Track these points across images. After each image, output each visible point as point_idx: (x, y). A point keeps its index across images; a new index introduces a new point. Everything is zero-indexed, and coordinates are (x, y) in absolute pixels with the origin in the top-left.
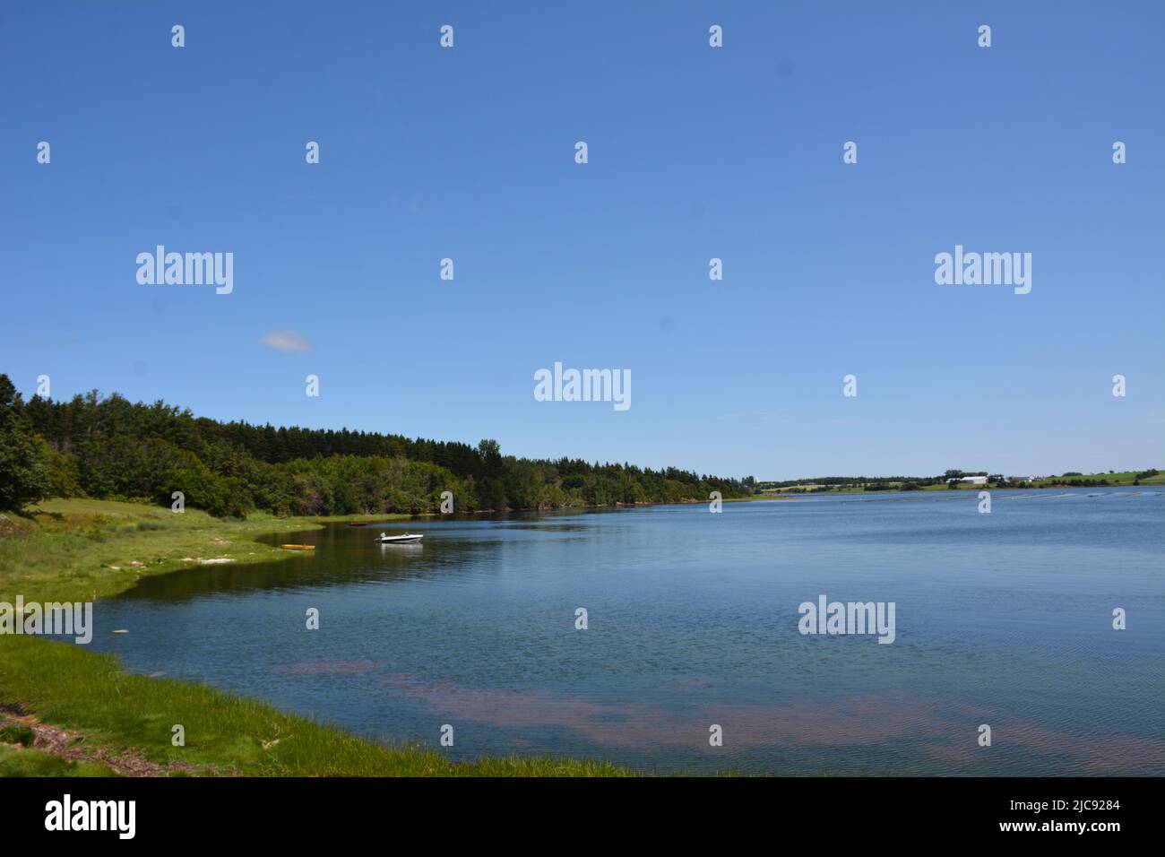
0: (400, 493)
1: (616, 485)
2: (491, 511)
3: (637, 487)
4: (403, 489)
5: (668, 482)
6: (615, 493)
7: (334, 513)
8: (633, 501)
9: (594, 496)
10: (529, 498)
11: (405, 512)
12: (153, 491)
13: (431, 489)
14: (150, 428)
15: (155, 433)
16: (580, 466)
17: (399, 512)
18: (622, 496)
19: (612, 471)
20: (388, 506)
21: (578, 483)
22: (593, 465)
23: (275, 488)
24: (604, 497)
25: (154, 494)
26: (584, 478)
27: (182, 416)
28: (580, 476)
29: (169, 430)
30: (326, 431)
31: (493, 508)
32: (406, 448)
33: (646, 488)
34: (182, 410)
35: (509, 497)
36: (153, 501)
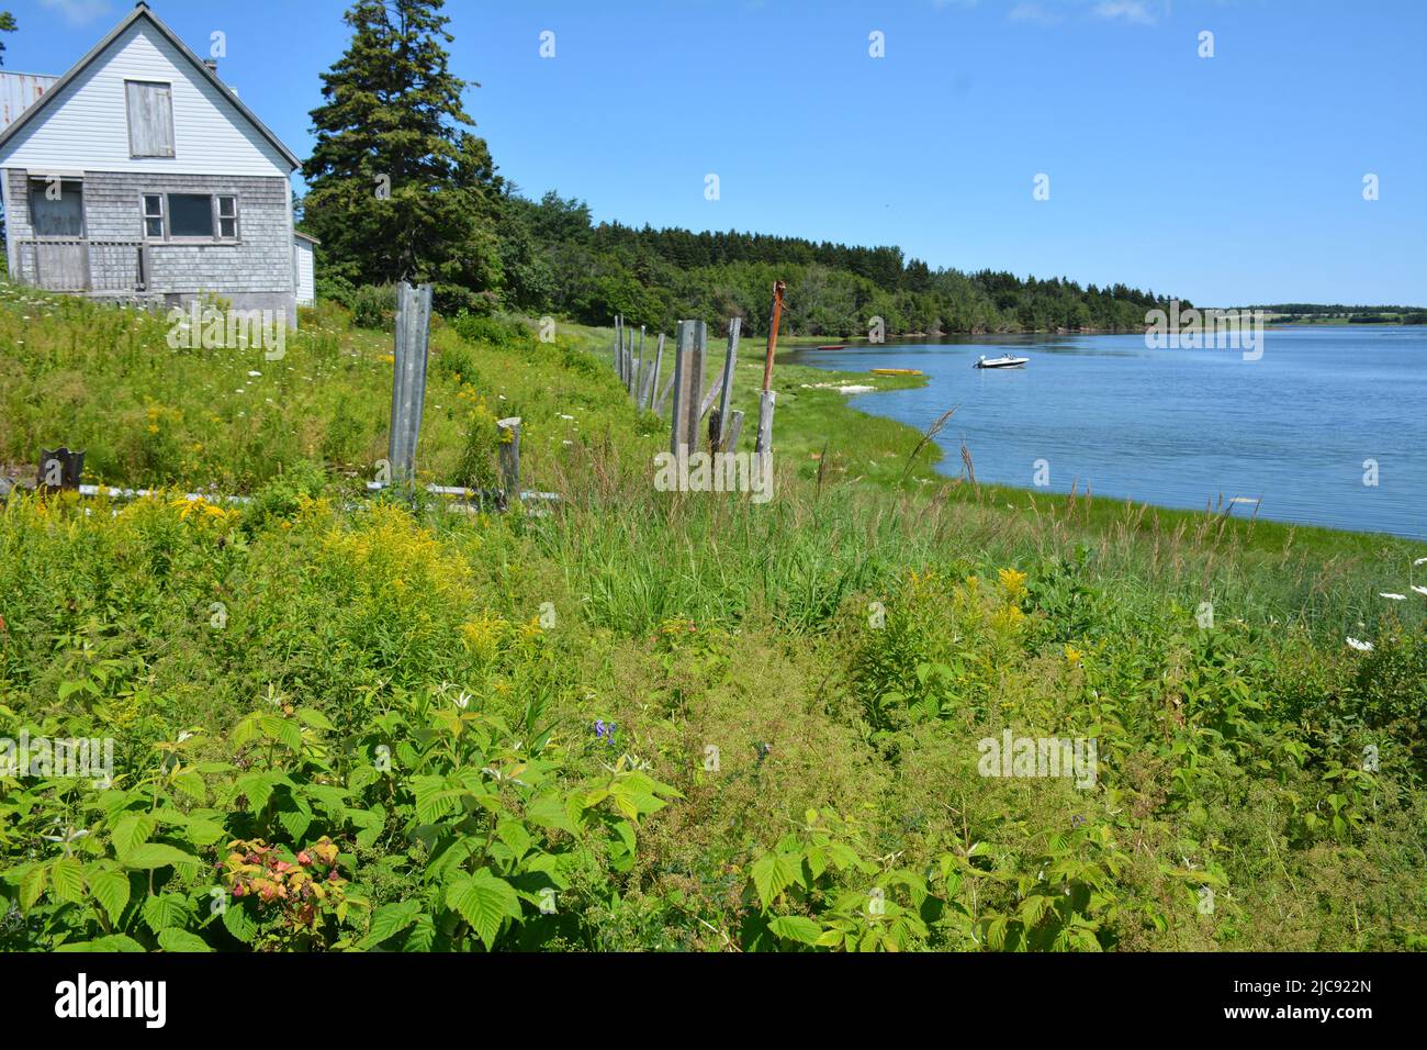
0: (824, 310)
1: (1058, 306)
2: (921, 335)
3: (1083, 309)
4: (826, 305)
5: (1119, 302)
6: (1056, 316)
7: (759, 334)
8: (1077, 327)
9: (1032, 318)
10: (963, 320)
11: (833, 335)
12: (569, 304)
13: (859, 306)
14: (544, 228)
15: (552, 233)
16: (1007, 281)
17: (826, 335)
18: (1065, 319)
19: (1050, 288)
20: (815, 326)
21: (1011, 302)
22: (1024, 279)
23: (699, 301)
24: (1043, 321)
25: (570, 309)
26: (1018, 296)
27: (579, 211)
28: (1010, 293)
29: (567, 230)
30: (713, 234)
31: (923, 331)
32: (815, 254)
33: (1093, 310)
34: (579, 203)
35: (942, 319)
36: (570, 318)
